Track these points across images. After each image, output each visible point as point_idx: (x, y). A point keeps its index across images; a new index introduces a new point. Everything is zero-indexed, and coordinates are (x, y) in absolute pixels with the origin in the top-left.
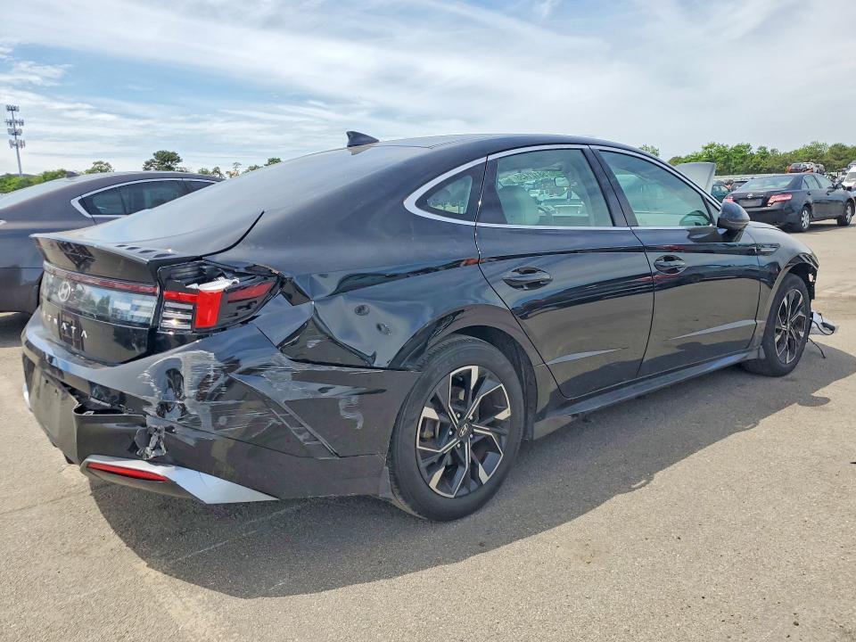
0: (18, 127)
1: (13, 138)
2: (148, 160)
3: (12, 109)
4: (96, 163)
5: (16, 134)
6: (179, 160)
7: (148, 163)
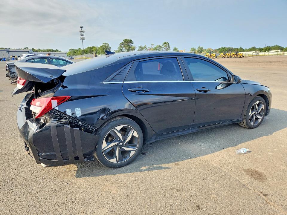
0: (83, 33)
1: (81, 37)
2: (121, 43)
3: (81, 27)
4: (104, 43)
5: (82, 35)
6: (132, 43)
7: (121, 44)
